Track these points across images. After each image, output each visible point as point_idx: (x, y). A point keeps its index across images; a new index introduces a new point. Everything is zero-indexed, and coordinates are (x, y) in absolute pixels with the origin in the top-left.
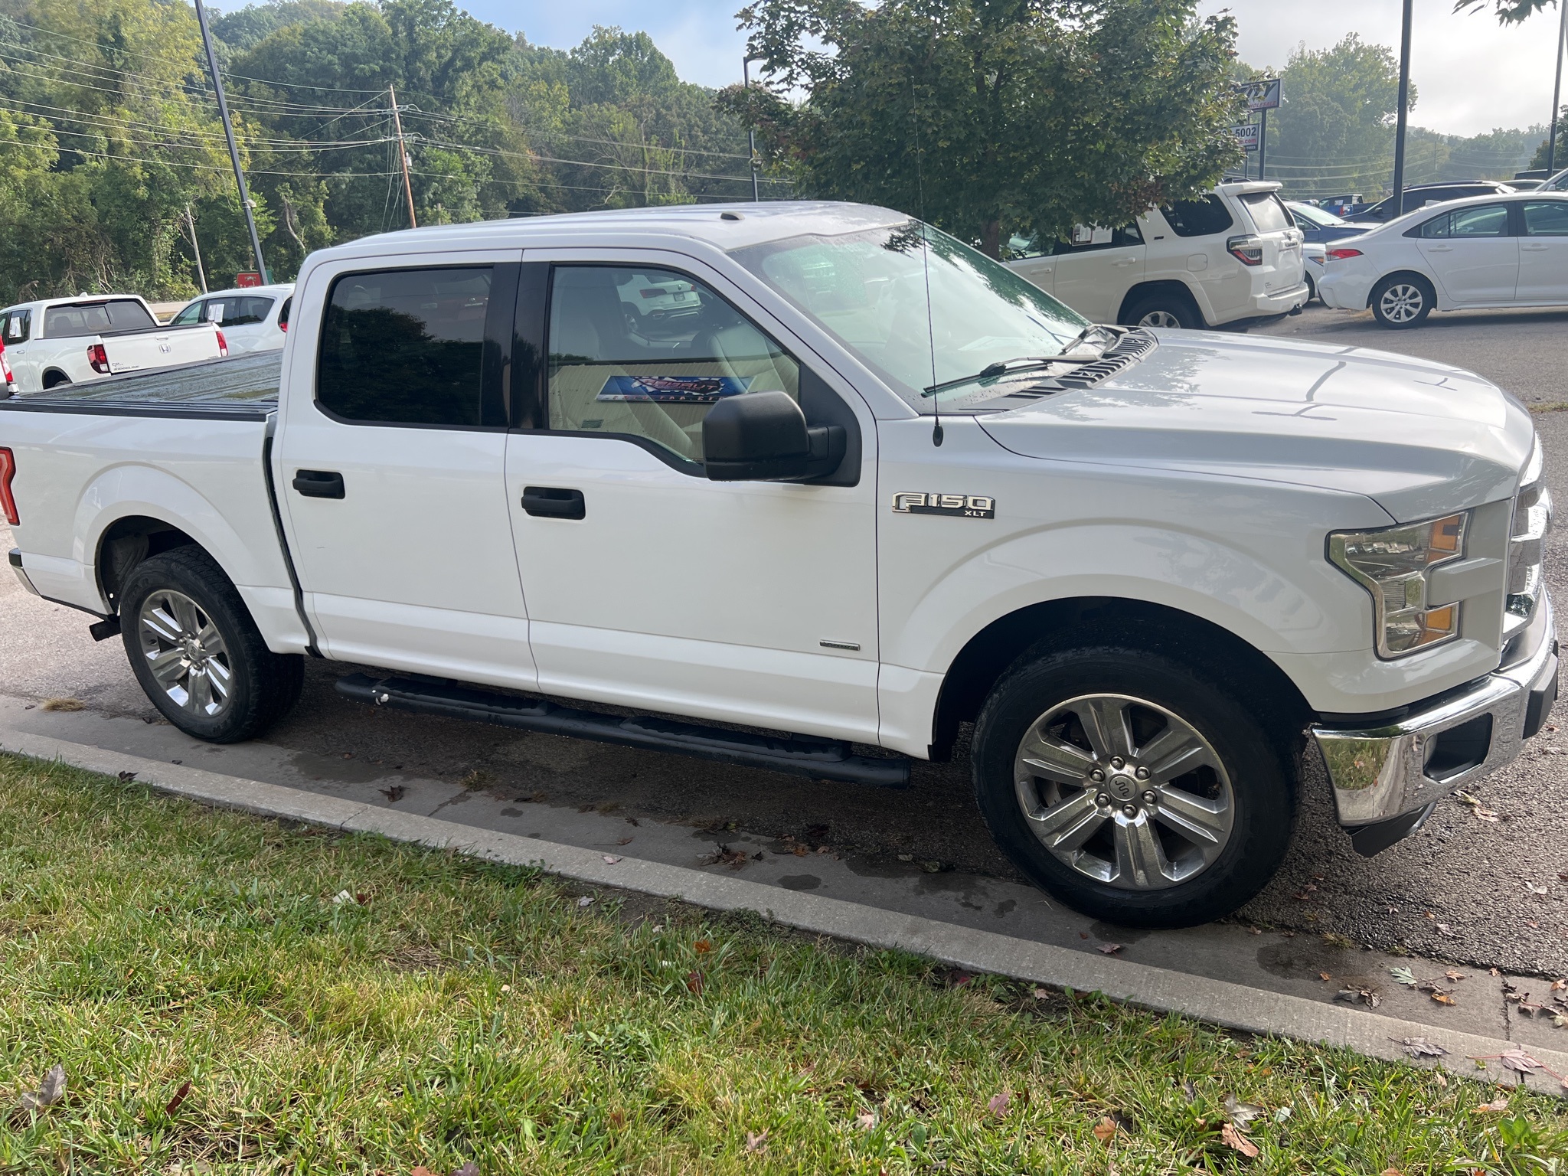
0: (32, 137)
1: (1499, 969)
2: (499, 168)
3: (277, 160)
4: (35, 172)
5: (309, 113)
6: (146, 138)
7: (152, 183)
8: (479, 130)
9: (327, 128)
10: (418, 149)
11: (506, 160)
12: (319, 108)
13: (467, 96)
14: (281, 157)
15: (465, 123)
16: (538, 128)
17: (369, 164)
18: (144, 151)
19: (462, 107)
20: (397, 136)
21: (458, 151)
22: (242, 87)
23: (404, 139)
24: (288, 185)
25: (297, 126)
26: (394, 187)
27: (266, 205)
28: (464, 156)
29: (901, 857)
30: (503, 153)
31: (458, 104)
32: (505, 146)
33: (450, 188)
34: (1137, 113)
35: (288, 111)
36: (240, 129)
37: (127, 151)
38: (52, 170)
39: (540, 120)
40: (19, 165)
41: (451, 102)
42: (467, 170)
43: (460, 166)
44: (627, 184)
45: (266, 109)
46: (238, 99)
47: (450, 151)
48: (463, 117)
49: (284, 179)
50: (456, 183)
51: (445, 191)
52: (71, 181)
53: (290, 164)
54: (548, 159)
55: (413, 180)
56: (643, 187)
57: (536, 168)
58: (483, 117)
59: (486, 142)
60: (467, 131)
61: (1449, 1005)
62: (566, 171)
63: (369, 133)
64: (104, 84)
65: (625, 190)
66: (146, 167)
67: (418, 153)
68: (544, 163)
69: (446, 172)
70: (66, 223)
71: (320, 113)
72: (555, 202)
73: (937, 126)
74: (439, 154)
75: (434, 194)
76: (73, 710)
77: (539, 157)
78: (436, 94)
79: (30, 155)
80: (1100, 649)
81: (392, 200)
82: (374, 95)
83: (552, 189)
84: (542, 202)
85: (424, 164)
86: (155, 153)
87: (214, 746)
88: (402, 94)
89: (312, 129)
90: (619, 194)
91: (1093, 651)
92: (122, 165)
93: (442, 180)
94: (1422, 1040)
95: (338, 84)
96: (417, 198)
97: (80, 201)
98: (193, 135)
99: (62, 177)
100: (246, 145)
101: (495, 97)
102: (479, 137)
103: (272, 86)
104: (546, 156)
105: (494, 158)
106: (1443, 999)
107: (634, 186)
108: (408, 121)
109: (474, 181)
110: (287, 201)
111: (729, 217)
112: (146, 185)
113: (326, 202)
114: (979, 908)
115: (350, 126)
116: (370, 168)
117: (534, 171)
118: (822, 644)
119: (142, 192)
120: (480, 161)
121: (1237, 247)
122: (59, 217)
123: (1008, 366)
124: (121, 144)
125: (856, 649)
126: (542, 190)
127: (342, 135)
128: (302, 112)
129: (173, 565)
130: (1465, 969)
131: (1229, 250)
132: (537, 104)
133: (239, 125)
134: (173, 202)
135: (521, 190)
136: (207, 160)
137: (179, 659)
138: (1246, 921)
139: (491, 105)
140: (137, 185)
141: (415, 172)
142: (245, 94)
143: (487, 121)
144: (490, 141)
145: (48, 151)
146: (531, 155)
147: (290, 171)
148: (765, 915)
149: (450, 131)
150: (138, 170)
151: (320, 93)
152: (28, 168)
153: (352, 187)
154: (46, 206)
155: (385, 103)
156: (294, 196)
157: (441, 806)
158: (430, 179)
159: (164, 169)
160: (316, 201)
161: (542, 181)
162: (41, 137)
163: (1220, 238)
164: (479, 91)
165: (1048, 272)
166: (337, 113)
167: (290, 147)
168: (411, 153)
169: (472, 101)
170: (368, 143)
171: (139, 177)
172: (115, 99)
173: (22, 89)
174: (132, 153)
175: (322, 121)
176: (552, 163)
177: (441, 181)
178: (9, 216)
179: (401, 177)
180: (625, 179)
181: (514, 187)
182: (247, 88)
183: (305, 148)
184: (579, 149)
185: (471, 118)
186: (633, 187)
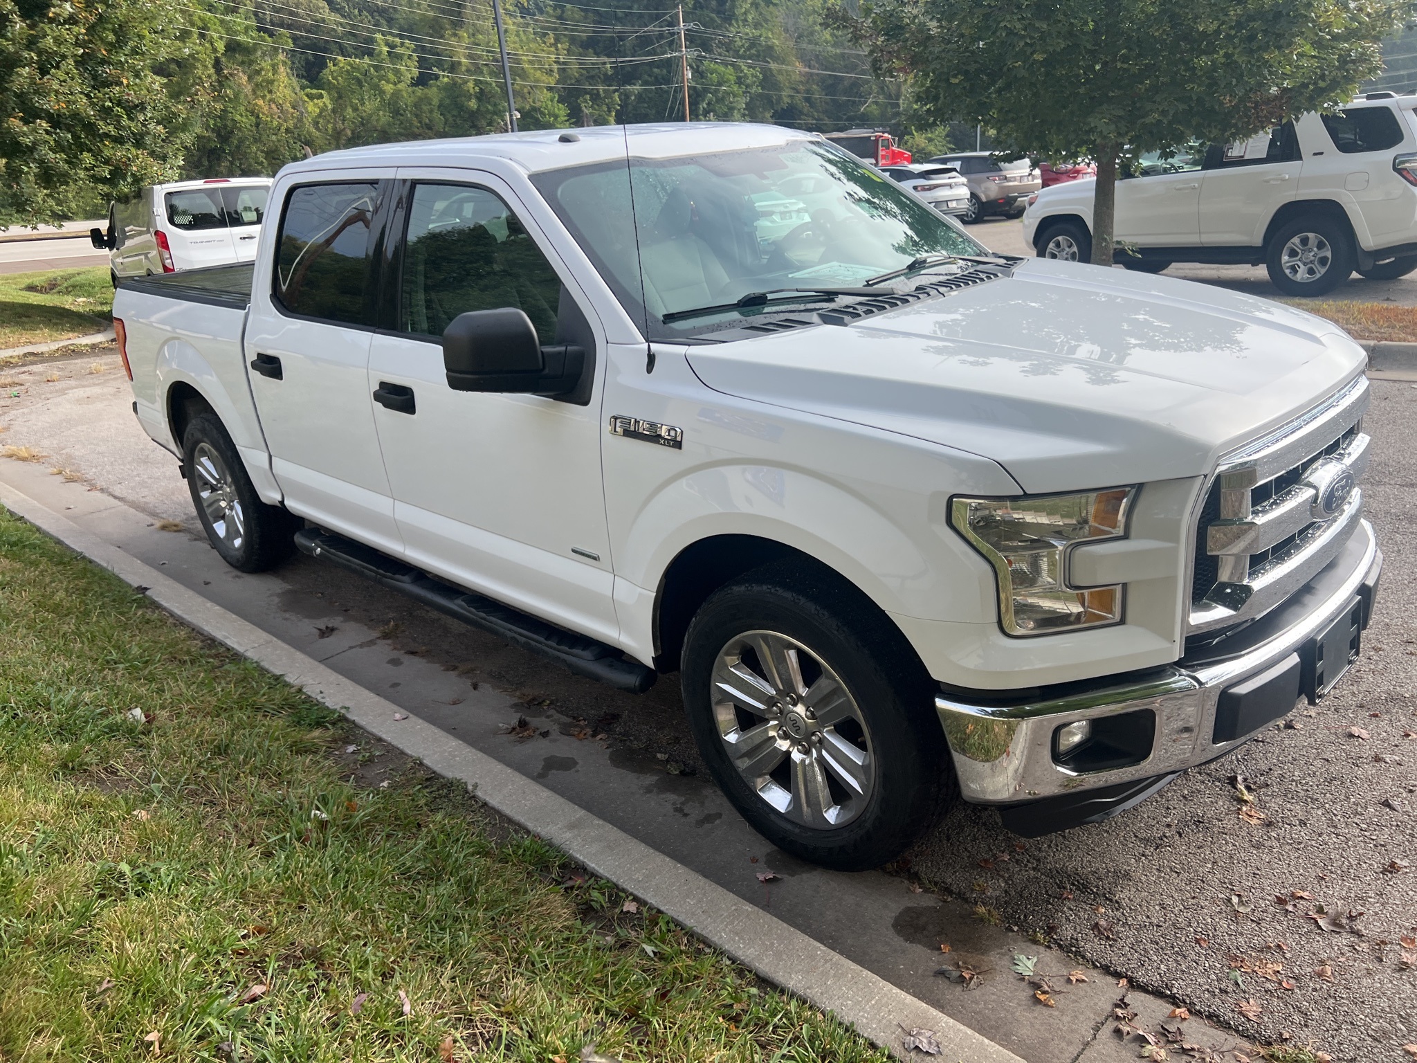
0: (400, 57)
1: (1130, 981)
2: (768, 80)
3: (582, 75)
4: (400, 86)
5: (610, 32)
6: (480, 57)
7: (482, 96)
8: (752, 45)
9: (624, 45)
10: (699, 63)
11: (775, 72)
12: (619, 28)
13: (745, 13)
14: (584, 72)
15: (741, 38)
16: (810, 42)
17: (656, 78)
18: (478, 70)
19: (740, 23)
20: (681, 51)
21: (733, 65)
22: (559, 11)
23: (686, 53)
24: (588, 97)
25: (601, 45)
26: (675, 98)
27: (568, 115)
28: (740, 70)
29: (659, 755)
30: (773, 66)
31: (737, 21)
32: (776, 59)
33: (723, 99)
34: (1252, 18)
35: (594, 32)
36: (553, 49)
37: (464, 69)
38: (413, 85)
39: (812, 33)
40: (388, 81)
41: (731, 20)
42: (739, 81)
43: (733, 78)
44: (884, 93)
45: (577, 31)
46: (555, 23)
47: (726, 65)
48: (739, 33)
49: (586, 92)
50: (728, 94)
51: (718, 101)
52: (426, 94)
53: (591, 78)
54: (816, 71)
55: (691, 92)
56: (898, 97)
57: (803, 79)
58: (757, 33)
59: (758, 56)
60: (743, 46)
61: (1046, 1005)
62: (830, 82)
63: (658, 50)
64: (450, 13)
65: (881, 99)
66: (477, 82)
67: (698, 67)
68: (812, 74)
69: (720, 84)
70: (416, 130)
71: (619, 32)
72: (817, 111)
73: (1032, 38)
74: (716, 68)
75: (708, 104)
76: (176, 531)
77: (807, 70)
78: (718, 13)
79: (397, 72)
80: (765, 587)
81: (672, 109)
82: (665, 14)
83: (816, 99)
84: (805, 111)
85: (702, 77)
86: (485, 69)
87: (239, 573)
88: (689, 13)
89: (610, 47)
90: (876, 103)
91: (759, 588)
92: (460, 81)
93: (717, 91)
94: (928, 1034)
95: (636, 6)
96: (693, 108)
97: (431, 111)
98: (515, 54)
99: (419, 91)
100: (555, 62)
101: (771, 13)
102: (753, 51)
103: (582, 10)
104: (814, 67)
105: (763, 71)
106: (1042, 997)
107: (890, 95)
108: (691, 38)
109: (744, 92)
110: (586, 111)
111: (564, 139)
112: (477, 98)
113: (617, 111)
114: (686, 815)
115: (644, 42)
116: (657, 82)
117: (801, 82)
118: (573, 551)
119: (473, 104)
120: (750, 72)
121: (1407, 165)
122: (411, 124)
123: (770, 297)
124: (459, 63)
125: (595, 558)
126: (807, 100)
127: (635, 51)
128: (604, 32)
129: (206, 424)
130: (1095, 973)
131: (1395, 169)
132: (811, 19)
133: (551, 45)
134: (495, 113)
135: (786, 100)
136: (523, 74)
137: (219, 500)
138: (914, 877)
139: (766, 21)
140: (469, 98)
141: (693, 84)
142: (560, 18)
143: (760, 36)
144: (762, 54)
145: (410, 70)
146: (800, 67)
147: (590, 85)
148: (470, 788)
149: (728, 46)
150: (471, 85)
151: (620, 15)
152: (395, 84)
153: (639, 96)
154: (402, 115)
155: (673, 23)
156: (592, 107)
157: (351, 648)
158: (706, 91)
159: (491, 84)
160: (609, 111)
161: (808, 91)
162: (406, 57)
163: (1387, 155)
164: (757, 8)
165: (1194, 188)
166: (632, 32)
167: (593, 64)
168: (691, 67)
169: (750, 18)
170: (656, 58)
171: (472, 91)
172: (457, 25)
173: (397, 16)
174: (468, 71)
175: (621, 39)
176: (818, 74)
177: (715, 92)
178: (375, 123)
179: (682, 88)
180: (882, 89)
181: (780, 97)
182: (563, 12)
183: (607, 64)
184: (844, 60)
185: (747, 34)
186: (890, 97)
